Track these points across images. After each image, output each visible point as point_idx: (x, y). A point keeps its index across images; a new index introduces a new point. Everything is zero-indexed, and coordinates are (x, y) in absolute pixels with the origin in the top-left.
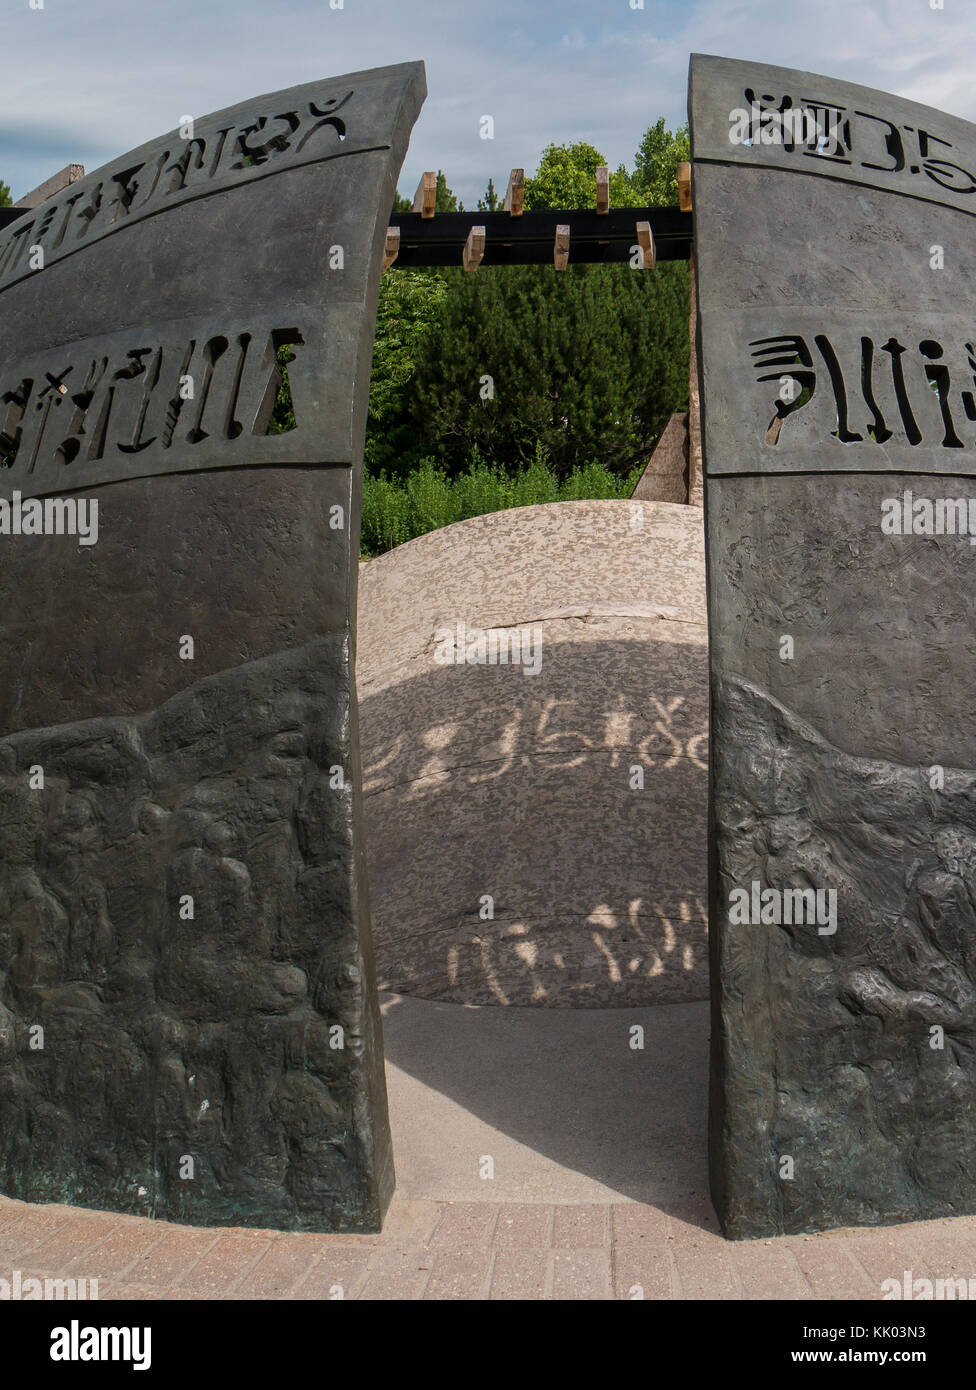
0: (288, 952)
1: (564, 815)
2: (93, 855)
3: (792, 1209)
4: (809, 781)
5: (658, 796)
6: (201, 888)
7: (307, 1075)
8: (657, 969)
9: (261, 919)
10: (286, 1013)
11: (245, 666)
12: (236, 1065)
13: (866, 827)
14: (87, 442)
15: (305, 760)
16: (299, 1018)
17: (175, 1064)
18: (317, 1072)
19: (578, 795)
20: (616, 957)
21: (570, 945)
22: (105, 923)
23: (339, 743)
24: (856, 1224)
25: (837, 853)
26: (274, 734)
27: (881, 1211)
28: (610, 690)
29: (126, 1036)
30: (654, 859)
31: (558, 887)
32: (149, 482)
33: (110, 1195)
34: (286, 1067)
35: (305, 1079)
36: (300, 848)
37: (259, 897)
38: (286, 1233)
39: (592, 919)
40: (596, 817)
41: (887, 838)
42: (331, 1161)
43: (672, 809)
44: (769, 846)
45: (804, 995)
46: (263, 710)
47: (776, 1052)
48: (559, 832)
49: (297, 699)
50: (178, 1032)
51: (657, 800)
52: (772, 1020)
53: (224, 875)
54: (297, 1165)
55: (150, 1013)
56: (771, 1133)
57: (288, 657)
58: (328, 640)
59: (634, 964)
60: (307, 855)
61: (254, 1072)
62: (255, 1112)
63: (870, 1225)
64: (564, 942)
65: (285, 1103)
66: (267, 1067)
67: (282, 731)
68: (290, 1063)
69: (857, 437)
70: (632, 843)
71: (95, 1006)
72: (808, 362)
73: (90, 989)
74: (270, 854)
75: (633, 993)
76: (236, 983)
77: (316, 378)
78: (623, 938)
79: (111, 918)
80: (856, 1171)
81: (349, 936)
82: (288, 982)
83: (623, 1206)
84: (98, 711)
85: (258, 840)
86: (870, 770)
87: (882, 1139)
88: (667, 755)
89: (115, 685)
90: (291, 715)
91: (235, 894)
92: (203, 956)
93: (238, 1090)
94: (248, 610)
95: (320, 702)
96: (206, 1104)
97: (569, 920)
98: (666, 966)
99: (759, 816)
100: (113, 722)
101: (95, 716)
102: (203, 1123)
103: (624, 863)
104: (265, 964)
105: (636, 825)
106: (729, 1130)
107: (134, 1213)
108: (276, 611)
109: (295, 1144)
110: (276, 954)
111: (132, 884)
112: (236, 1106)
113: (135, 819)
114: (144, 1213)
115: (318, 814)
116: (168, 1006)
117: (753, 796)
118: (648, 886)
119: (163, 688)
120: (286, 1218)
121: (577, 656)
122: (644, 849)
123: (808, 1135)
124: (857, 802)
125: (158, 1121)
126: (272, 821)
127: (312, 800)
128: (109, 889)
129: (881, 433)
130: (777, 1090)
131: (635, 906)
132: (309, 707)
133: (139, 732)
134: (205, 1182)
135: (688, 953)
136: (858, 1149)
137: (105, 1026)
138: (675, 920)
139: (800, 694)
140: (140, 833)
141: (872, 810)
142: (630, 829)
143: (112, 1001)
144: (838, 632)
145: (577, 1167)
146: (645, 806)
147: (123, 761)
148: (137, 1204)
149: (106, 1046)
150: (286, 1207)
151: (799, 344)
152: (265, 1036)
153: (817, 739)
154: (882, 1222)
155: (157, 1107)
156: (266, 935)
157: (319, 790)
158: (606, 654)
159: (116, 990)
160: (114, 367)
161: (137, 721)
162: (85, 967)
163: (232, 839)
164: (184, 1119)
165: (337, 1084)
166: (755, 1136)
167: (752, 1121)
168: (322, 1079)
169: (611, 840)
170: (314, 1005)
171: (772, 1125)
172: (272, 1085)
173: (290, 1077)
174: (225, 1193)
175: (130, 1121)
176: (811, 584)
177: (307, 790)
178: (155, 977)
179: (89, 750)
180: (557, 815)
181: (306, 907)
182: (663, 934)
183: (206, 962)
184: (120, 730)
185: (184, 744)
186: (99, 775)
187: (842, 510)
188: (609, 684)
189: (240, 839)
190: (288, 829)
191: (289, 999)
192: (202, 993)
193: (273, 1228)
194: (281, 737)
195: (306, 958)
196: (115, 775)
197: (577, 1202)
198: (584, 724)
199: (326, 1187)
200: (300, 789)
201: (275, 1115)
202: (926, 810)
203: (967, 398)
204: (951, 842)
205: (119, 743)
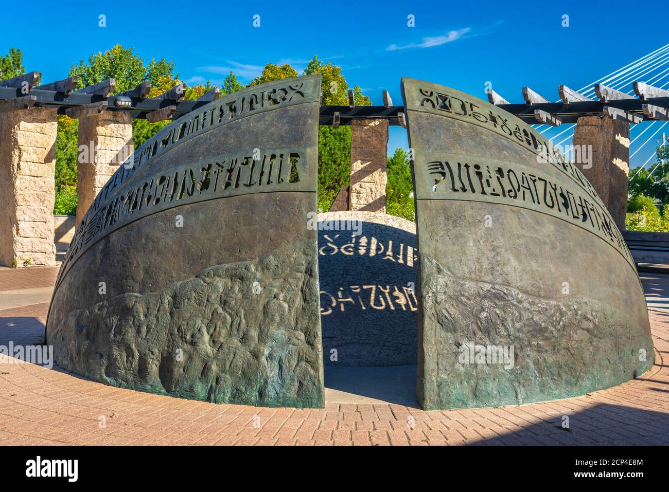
0: (300, 328)
2: (239, 301)
3: (442, 403)
4: (447, 284)
6: (274, 309)
7: (305, 363)
9: (291, 319)
10: (299, 345)
12: (284, 360)
13: (463, 298)
14: (233, 183)
15: (305, 274)
16: (303, 347)
17: (264, 361)
18: (308, 362)
22: (243, 320)
23: (315, 269)
25: (454, 304)
27: (466, 405)
29: (249, 353)
32: (255, 195)
33: (242, 400)
34: (298, 360)
36: (303, 298)
37: (290, 312)
38: (297, 409)
41: (468, 301)
42: (311, 387)
44: (436, 301)
45: (445, 343)
46: (293, 260)
47: (438, 359)
49: (303, 257)
50: (266, 351)
52: (437, 349)
53: (281, 306)
54: (302, 389)
56: (437, 381)
57: (300, 245)
58: (312, 240)
60: (305, 300)
61: (288, 362)
62: (288, 373)
65: (298, 371)
66: (293, 361)
67: (298, 266)
68: (300, 359)
69: (458, 191)
71: (239, 344)
72: (443, 168)
73: (237, 339)
74: (295, 300)
75: (377, 363)
77: (305, 168)
79: (245, 319)
82: (299, 337)
84: (240, 260)
85: (291, 296)
86: (464, 283)
87: (466, 384)
89: (246, 252)
90: (302, 261)
91: (284, 311)
92: (274, 329)
93: (284, 367)
94: (287, 232)
96: (273, 372)
99: (433, 293)
100: (245, 263)
102: (273, 377)
104: (292, 332)
106: (425, 379)
108: (296, 232)
109: (300, 383)
110: (296, 329)
111: (252, 309)
112: (283, 372)
114: (253, 405)
115: (310, 289)
116: (262, 344)
117: (432, 287)
118: (380, 331)
119: (261, 253)
120: (297, 404)
121: (352, 260)
123: (446, 382)
124: (460, 291)
125: (259, 377)
126: (295, 291)
127: (307, 285)
128: (245, 310)
129: (464, 190)
130: (438, 368)
132: (307, 259)
133: (254, 265)
134: (273, 394)
137: (242, 350)
139: (444, 260)
141: (464, 293)
143: (244, 343)
144: (454, 244)
147: (249, 274)
148: (251, 402)
149: (242, 356)
150: (297, 401)
151: (441, 164)
153: (448, 273)
155: (258, 373)
156: (293, 324)
157: (310, 282)
158: (361, 260)
159: (245, 340)
160: (239, 162)
161: (253, 262)
162: (236, 333)
163: (283, 296)
164: (267, 376)
165: (314, 365)
166: (432, 381)
167: (431, 377)
168: (310, 364)
170: (307, 342)
171: (437, 379)
172: (294, 366)
173: (300, 363)
174: (279, 397)
175: (250, 377)
176: (446, 230)
177: (305, 283)
178: (258, 336)
179: (238, 271)
181: (305, 315)
183: (275, 331)
184: (248, 265)
185: (268, 269)
186: (241, 278)
188: (363, 269)
189: (286, 296)
190: (300, 293)
191: (300, 341)
192: (273, 340)
193: (293, 407)
195: (305, 330)
196: (246, 278)
197: (378, 404)
199: (310, 395)
200: (303, 282)
201: (295, 374)
202: (479, 294)
203: (487, 181)
204: (486, 303)
205: (247, 268)
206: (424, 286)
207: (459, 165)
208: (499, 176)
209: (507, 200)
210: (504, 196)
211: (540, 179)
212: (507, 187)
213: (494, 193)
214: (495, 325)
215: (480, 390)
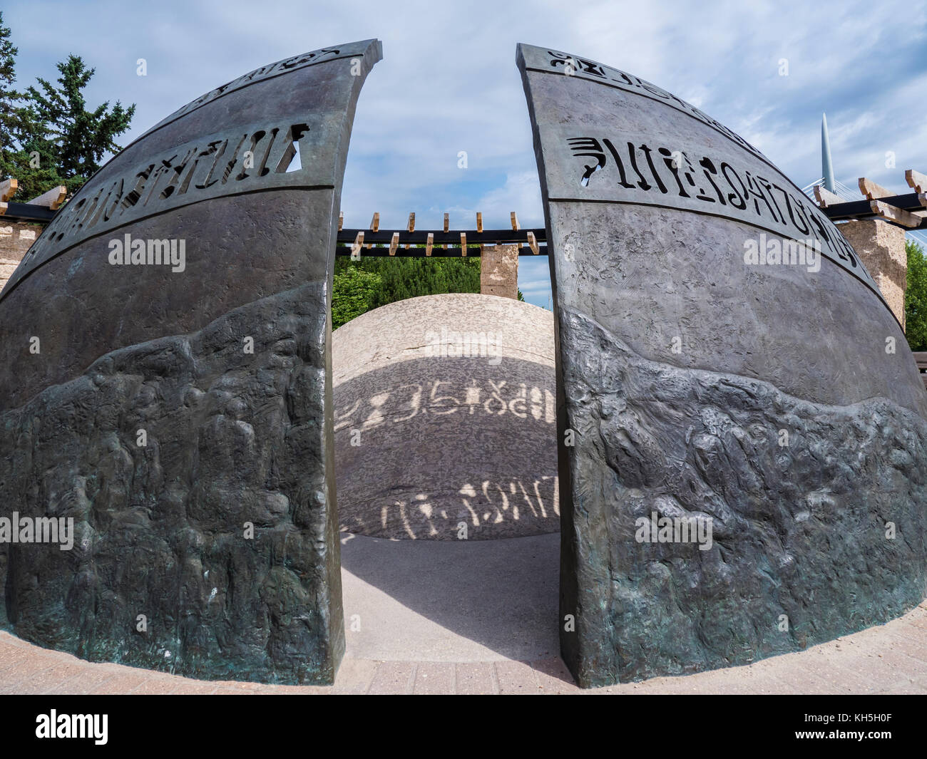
0: (277, 484)
1: (445, 438)
2: (153, 422)
3: (625, 665)
4: (623, 374)
5: (495, 429)
6: (221, 440)
7: (285, 570)
8: (499, 519)
9: (260, 461)
10: (273, 526)
11: (261, 301)
12: (237, 563)
13: (659, 404)
14: (178, 187)
15: (295, 357)
16: (283, 529)
17: (196, 562)
18: (292, 567)
19: (452, 428)
20: (476, 512)
21: (450, 505)
22: (157, 466)
23: (318, 344)
24: (666, 674)
25: (642, 419)
26: (276, 341)
27: (682, 665)
28: (467, 377)
29: (165, 543)
30: (494, 460)
31: (443, 475)
32: (211, 201)
33: (145, 656)
34: (271, 564)
35: (285, 573)
36: (289, 414)
37: (259, 447)
38: (265, 685)
39: (462, 492)
40: (462, 438)
41: (672, 412)
42: (301, 630)
43: (503, 435)
44: (600, 412)
45: (626, 513)
46: (270, 326)
47: (610, 552)
48: (443, 446)
49: (292, 319)
50: (200, 540)
51: (495, 431)
52: (606, 530)
53: (237, 431)
54: (277, 635)
55: (182, 527)
56: (609, 610)
57: (287, 294)
58: (314, 283)
59: (486, 516)
60: (293, 418)
61: (249, 568)
62: (248, 597)
63: (676, 675)
64: (447, 504)
65: (269, 590)
66: (258, 564)
67: (281, 339)
68: (275, 561)
69: (632, 186)
70: (482, 452)
71: (147, 523)
72: (600, 149)
73: (144, 511)
74: (268, 418)
75: (486, 532)
76: (241, 505)
77: (315, 145)
78: (479, 502)
79: (161, 463)
80: (666, 637)
81: (319, 471)
82: (276, 504)
83: (502, 663)
84: (165, 332)
85: (263, 408)
86: (659, 369)
87: (681, 613)
88: (499, 409)
89: (178, 316)
90: (288, 328)
91: (244, 444)
92: (220, 487)
93: (237, 581)
94: (265, 268)
95: (307, 321)
96: (215, 591)
97: (449, 492)
98: (504, 517)
99: (593, 394)
100: (174, 339)
101: (164, 336)
102: (212, 604)
103: (478, 462)
104: (261, 492)
105: (484, 443)
106: (581, 608)
107: (161, 670)
108: (282, 268)
109: (275, 620)
110: (269, 485)
111: (176, 440)
112: (235, 592)
113: (182, 398)
114: (167, 670)
115: (302, 391)
116: (194, 522)
117: (589, 381)
118: (491, 475)
119: (207, 316)
120: (266, 674)
121: (450, 362)
122: (489, 455)
123: (633, 611)
124: (653, 389)
125: (181, 603)
126: (271, 396)
127: (298, 382)
128: (161, 443)
129: (645, 187)
130: (612, 579)
131: (486, 485)
132: (299, 324)
133: (190, 342)
134: (211, 647)
135: (516, 510)
136: (666, 620)
137: (152, 536)
138: (508, 492)
139: (613, 321)
140: (185, 407)
141: (661, 393)
142: (481, 445)
143: (156, 519)
144: (633, 288)
146: (489, 434)
147: (178, 361)
148: (163, 663)
149: (151, 550)
150: (266, 666)
151: (594, 141)
152: (258, 542)
153: (626, 348)
154: (683, 673)
155: (181, 593)
156: (263, 473)
157: (303, 375)
159: (162, 511)
160: (199, 151)
161: (189, 337)
162: (142, 496)
163: (244, 409)
164: (200, 602)
165: (306, 576)
166: (598, 612)
167: (596, 601)
168: (296, 573)
169: (471, 450)
170: (293, 520)
171: (610, 604)
172: (261, 577)
173: (274, 571)
174: (224, 655)
175: (162, 603)
176: (615, 260)
177: (295, 376)
178: (187, 502)
179: (158, 356)
180: (442, 438)
181: (291, 452)
182: (502, 500)
183: (221, 491)
184: (178, 343)
185: (218, 350)
186: (162, 371)
187: (629, 222)
188: (467, 374)
189: (249, 408)
190: (281, 402)
191: (276, 516)
192: (217, 513)
193: (257, 681)
194: (280, 343)
195: (289, 488)
196: (172, 370)
198: (455, 393)
199: (295, 651)
200: (291, 375)
201: (262, 598)
202: (694, 395)
203: (688, 176)
204: (711, 415)
205: (176, 351)
206: (571, 380)
207: (631, 146)
208: (707, 170)
209: (728, 210)
210: (723, 202)
211: (776, 187)
212: (726, 190)
213: (703, 195)
214: (734, 463)
215: (713, 625)
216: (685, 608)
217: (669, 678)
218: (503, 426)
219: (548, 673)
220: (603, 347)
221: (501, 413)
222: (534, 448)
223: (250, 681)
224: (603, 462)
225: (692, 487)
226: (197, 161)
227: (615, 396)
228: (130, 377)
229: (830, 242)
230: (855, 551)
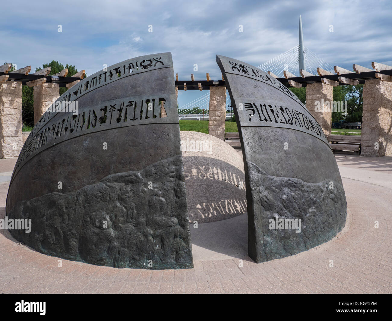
0: (174, 215)
1: (189, 188)
2: (131, 198)
3: (267, 257)
4: (264, 180)
5: (205, 184)
6: (156, 203)
7: (179, 238)
8: (210, 215)
9: (168, 209)
10: (174, 227)
11: (162, 161)
12: (164, 238)
13: (273, 188)
14: (123, 118)
15: (175, 178)
16: (177, 228)
17: (151, 238)
18: (181, 238)
19: (191, 184)
20: (203, 214)
21: (195, 212)
22: (135, 211)
23: (182, 174)
24: (277, 258)
25: (269, 192)
26: (169, 173)
27: (280, 256)
28: (192, 165)
29: (140, 233)
30: (207, 195)
31: (191, 201)
32: (138, 126)
33: (137, 265)
34: (174, 237)
35: (178, 239)
36: (175, 195)
37: (168, 205)
38: (176, 270)
39: (197, 207)
40: (195, 188)
41: (277, 190)
42: (184, 255)
43: (208, 186)
44: (259, 192)
45: (266, 218)
46: (166, 169)
47: (263, 229)
48: (189, 191)
49: (173, 167)
50: (152, 232)
51: (205, 185)
52: (262, 223)
53: (160, 201)
54: (178, 256)
55: (145, 229)
56: (263, 243)
57: (171, 159)
58: (178, 156)
59: (206, 215)
60: (177, 196)
61: (168, 239)
62: (169, 246)
63: (279, 259)
64: (194, 211)
65: (175, 244)
66: (171, 238)
67: (171, 173)
68: (175, 236)
69: (263, 121)
70: (202, 193)
71: (133, 227)
72: (252, 107)
73: (132, 224)
74: (170, 196)
75: (208, 220)
76: (164, 222)
77: (170, 107)
78: (204, 210)
79: (136, 210)
80: (277, 249)
81: (187, 211)
82: (174, 221)
84: (130, 170)
85: (167, 193)
86: (273, 178)
87: (280, 243)
88: (204, 176)
89: (134, 165)
90: (173, 170)
91: (163, 204)
92: (157, 217)
93: (165, 243)
94: (162, 150)
95: (178, 167)
96: (158, 246)
97: (194, 207)
98: (212, 215)
99: (257, 186)
100: (134, 172)
101: (130, 171)
102: (158, 249)
103: (201, 196)
104: (169, 218)
105: (202, 189)
106: (256, 243)
107: (143, 269)
108: (167, 150)
109: (177, 252)
110: (172, 216)
111: (141, 203)
112: (164, 246)
113: (141, 191)
114: (145, 268)
115: (179, 188)
116: (149, 227)
117: (256, 183)
118: (206, 200)
119: (145, 165)
120: (175, 267)
121: (185, 159)
122: (204, 194)
123: (269, 243)
124: (272, 183)
125: (148, 250)
126: (170, 190)
127: (178, 186)
128: (136, 204)
129: (266, 120)
130: (263, 235)
131: (204, 204)
132: (176, 168)
133: (140, 173)
134: (158, 261)
135: (215, 212)
136: (277, 245)
137: (135, 232)
138: (211, 206)
139: (261, 165)
140: (142, 193)
141: (274, 185)
142: (201, 190)
143: (137, 227)
144: (265, 154)
145: (221, 252)
146: (203, 186)
147: (137, 179)
148: (143, 267)
149: (136, 236)
150: (175, 265)
151: (251, 104)
152: (170, 232)
153: (265, 173)
154: (281, 258)
155: (148, 247)
156: (169, 212)
157: (179, 184)
159: (137, 224)
160: (126, 104)
161: (140, 171)
162: (131, 220)
163: (162, 194)
164: (154, 249)
165: (185, 240)
166: (261, 244)
167: (260, 241)
168: (182, 239)
169: (198, 192)
170: (180, 225)
171: (263, 242)
172: (172, 241)
173: (175, 239)
174: (163, 263)
175: (142, 250)
176: (260, 146)
177: (176, 184)
178: (146, 221)
179: (130, 177)
180: (188, 188)
181: (177, 206)
182: (210, 209)
183: (157, 218)
184: (136, 173)
185: (150, 176)
186: (132, 182)
187: (263, 133)
189: (163, 194)
190: (173, 191)
191: (175, 224)
192: (157, 224)
193: (173, 269)
194: (170, 174)
195: (178, 216)
196: (136, 182)
197: (225, 259)
198: (189, 171)
199: (184, 260)
200: (175, 184)
201: (173, 247)
202: (282, 184)
203: (277, 114)
204: (286, 190)
205: (136, 176)
206: (251, 183)
207: (261, 105)
208: (282, 111)
209: (288, 126)
210: (287, 123)
211: (300, 113)
212: (287, 118)
213: (281, 121)
214: (292, 202)
215: (287, 245)
216: (281, 241)
217: (277, 259)
218: (207, 183)
219: (247, 260)
220: (259, 173)
221: (205, 178)
222: (218, 190)
223: (171, 269)
224: (261, 205)
225: (282, 210)
226: (126, 109)
227: (262, 186)
228: (120, 184)
229: (314, 130)
230: (321, 224)
